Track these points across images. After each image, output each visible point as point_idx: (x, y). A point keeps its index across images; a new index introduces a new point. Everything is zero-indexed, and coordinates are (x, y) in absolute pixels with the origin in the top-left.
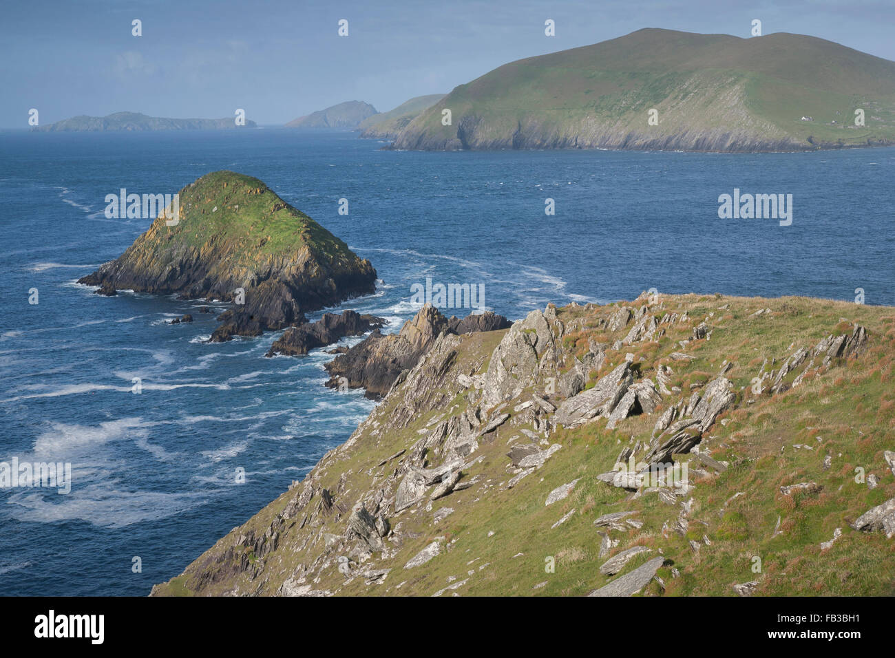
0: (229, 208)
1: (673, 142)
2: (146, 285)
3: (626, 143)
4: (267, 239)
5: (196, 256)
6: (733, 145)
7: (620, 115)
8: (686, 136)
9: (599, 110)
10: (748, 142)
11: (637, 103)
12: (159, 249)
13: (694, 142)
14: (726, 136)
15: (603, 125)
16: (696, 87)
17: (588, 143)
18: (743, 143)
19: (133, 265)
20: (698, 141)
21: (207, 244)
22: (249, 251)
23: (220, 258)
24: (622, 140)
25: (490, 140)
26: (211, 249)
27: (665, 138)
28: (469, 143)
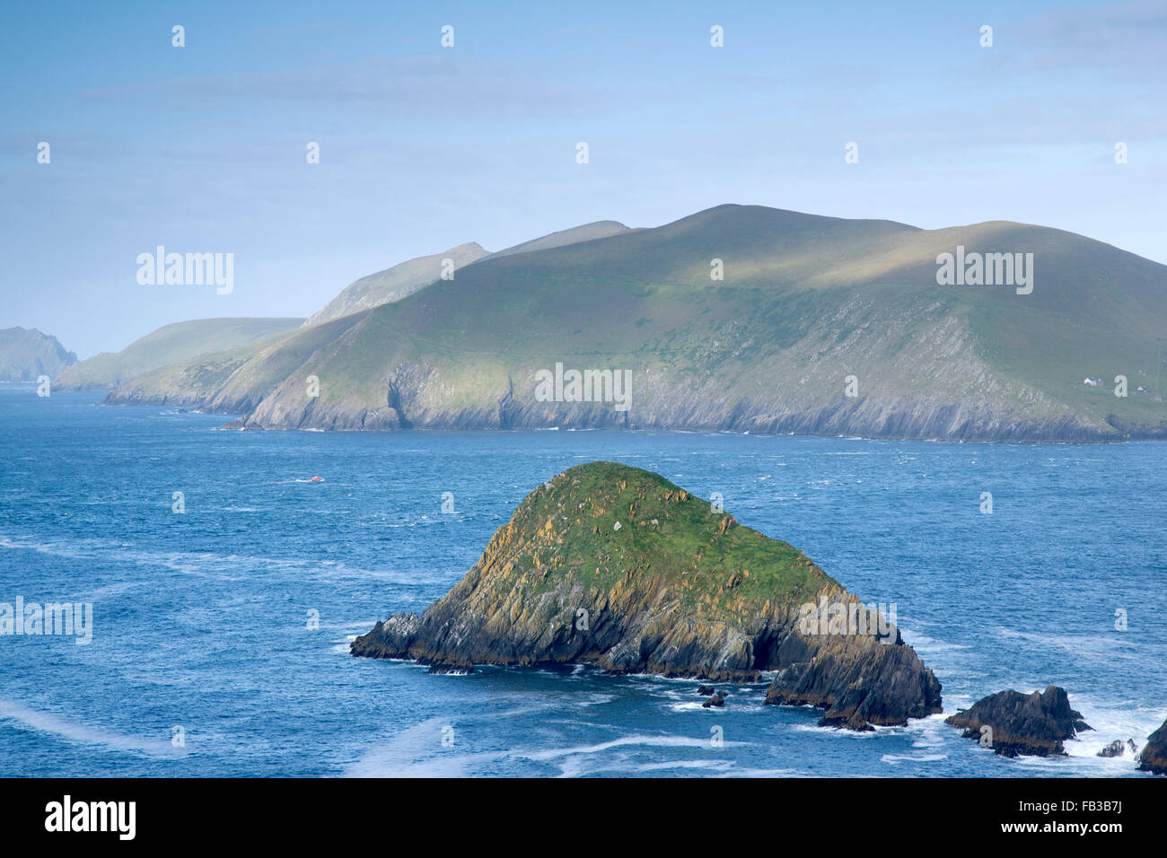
0: (643, 523)
1: (835, 419)
2: (515, 655)
3: (734, 419)
4: (742, 576)
5: (603, 605)
6: (964, 427)
7: (712, 366)
8: (863, 408)
9: (668, 357)
10: (994, 424)
11: (745, 345)
12: (529, 594)
13: (882, 419)
14: (947, 412)
15: (680, 386)
16: (864, 319)
17: (652, 419)
18: (986, 423)
19: (482, 622)
20: (890, 419)
21: (619, 584)
22: (713, 596)
23: (646, 608)
24: (725, 412)
25: (452, 412)
26: (629, 592)
27: (814, 413)
28: (409, 417)
